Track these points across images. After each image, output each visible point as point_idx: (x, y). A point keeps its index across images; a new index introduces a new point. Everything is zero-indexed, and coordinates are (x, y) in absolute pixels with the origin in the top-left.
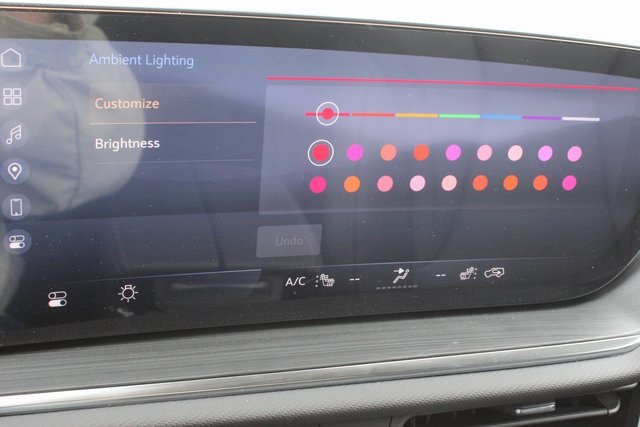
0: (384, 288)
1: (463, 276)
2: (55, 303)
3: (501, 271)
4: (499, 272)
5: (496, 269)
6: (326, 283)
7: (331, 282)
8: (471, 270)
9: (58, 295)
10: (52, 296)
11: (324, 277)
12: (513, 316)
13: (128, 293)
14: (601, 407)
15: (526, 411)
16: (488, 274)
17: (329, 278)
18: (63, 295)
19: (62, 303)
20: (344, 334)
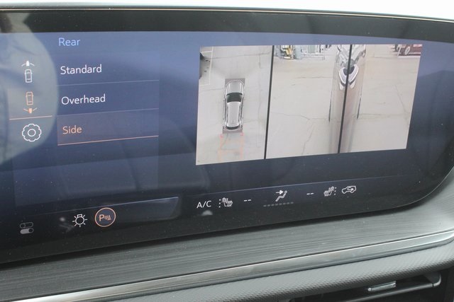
0: (269, 205)
1: (326, 193)
2: (25, 231)
3: (354, 188)
4: (352, 189)
5: (350, 187)
6: (226, 204)
7: (230, 203)
8: (332, 189)
9: (27, 226)
10: (23, 226)
11: (225, 200)
12: (364, 221)
13: (80, 220)
14: (428, 282)
15: (375, 289)
16: (344, 191)
17: (229, 200)
18: (30, 225)
19: (30, 231)
20: (242, 241)
